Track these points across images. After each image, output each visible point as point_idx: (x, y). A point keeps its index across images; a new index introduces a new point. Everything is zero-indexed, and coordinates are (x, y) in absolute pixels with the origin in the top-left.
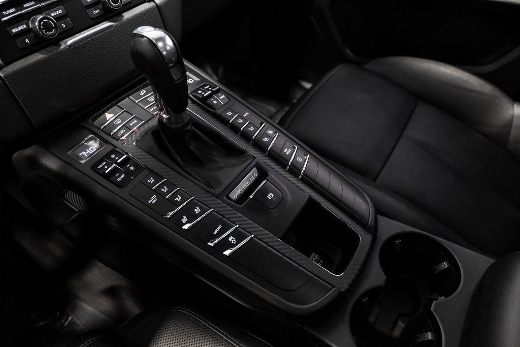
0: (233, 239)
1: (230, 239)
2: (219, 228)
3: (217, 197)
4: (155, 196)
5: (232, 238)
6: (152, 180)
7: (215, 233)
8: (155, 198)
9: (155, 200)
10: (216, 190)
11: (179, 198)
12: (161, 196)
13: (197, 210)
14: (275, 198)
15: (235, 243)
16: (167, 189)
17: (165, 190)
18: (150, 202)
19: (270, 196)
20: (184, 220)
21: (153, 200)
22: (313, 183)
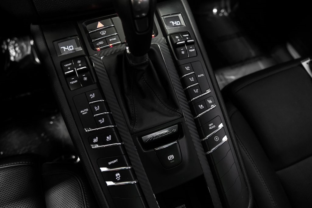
0: (118, 176)
1: (117, 175)
2: (115, 161)
3: (131, 134)
4: (87, 110)
5: (119, 174)
6: (93, 96)
7: (110, 163)
8: (86, 111)
9: (86, 113)
10: (135, 128)
11: (102, 121)
12: (92, 111)
13: (109, 138)
14: (173, 161)
15: (118, 180)
16: (98, 109)
17: (97, 109)
18: (82, 112)
19: (171, 157)
20: (95, 140)
21: (84, 112)
22: (214, 165)
